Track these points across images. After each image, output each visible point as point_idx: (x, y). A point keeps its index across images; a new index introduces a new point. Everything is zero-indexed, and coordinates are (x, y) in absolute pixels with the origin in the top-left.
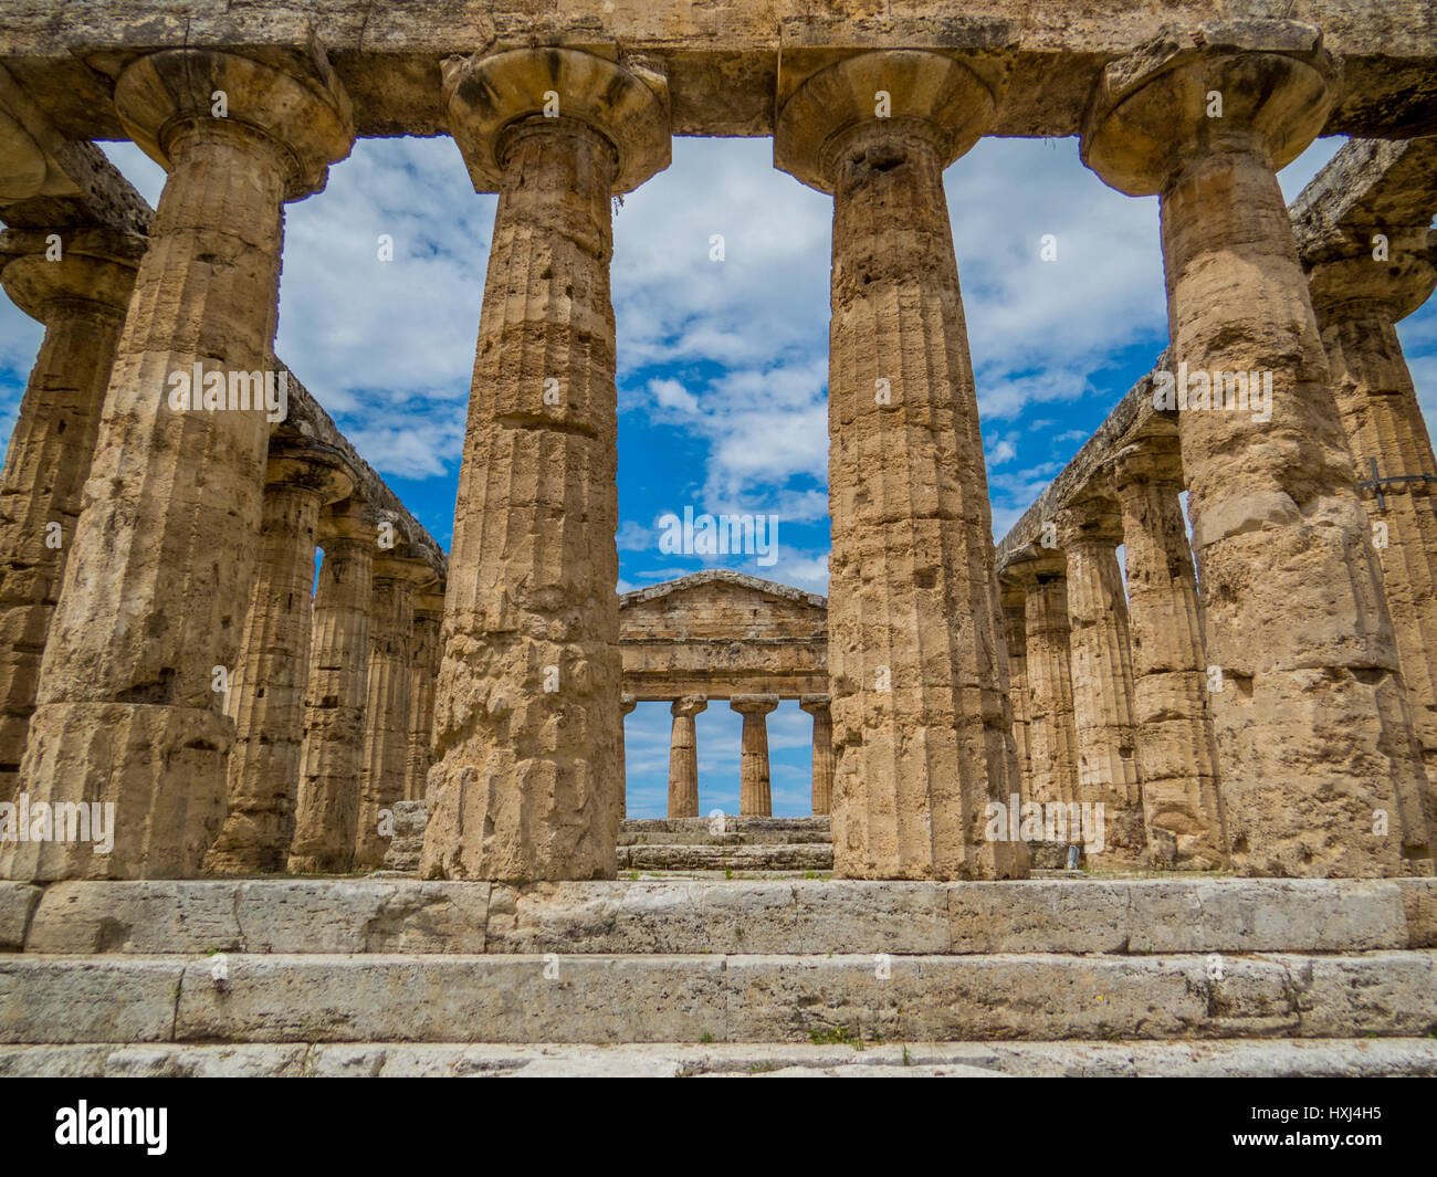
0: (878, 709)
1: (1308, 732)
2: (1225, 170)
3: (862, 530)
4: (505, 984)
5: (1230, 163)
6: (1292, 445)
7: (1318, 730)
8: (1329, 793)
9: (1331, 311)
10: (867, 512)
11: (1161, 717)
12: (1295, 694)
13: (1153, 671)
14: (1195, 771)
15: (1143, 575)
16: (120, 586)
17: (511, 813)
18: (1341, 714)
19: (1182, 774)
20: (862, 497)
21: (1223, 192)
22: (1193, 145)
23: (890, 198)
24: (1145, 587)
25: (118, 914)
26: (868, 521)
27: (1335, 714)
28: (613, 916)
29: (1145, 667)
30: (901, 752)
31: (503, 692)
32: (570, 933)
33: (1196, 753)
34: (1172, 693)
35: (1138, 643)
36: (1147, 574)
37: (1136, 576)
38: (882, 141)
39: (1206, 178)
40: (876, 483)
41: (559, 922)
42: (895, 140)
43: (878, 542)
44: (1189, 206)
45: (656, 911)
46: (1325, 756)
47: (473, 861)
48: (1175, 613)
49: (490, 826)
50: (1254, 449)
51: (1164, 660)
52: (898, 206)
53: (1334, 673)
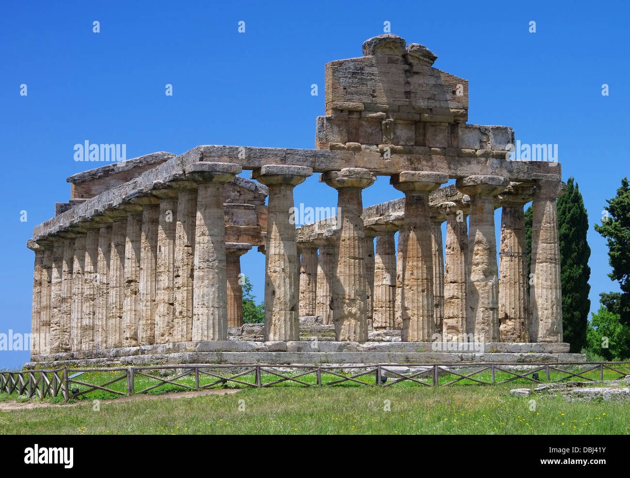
0: (414, 314)
1: (481, 319)
2: (483, 204)
3: (412, 280)
4: (366, 356)
5: (484, 202)
6: (486, 267)
7: (483, 319)
8: (483, 329)
9: (509, 204)
10: (413, 277)
11: (452, 298)
12: (480, 312)
13: (451, 282)
14: (461, 316)
15: (452, 248)
16: (288, 290)
17: (358, 330)
18: (487, 316)
19: (457, 317)
20: (412, 274)
21: (482, 209)
22: (478, 196)
23: (420, 210)
24: (452, 253)
25: (300, 346)
26: (413, 279)
27: (486, 316)
28: (375, 347)
29: (449, 280)
30: (418, 321)
31: (354, 310)
32: (369, 350)
33: (461, 310)
34: (457, 290)
35: (447, 272)
36: (453, 248)
37: (449, 248)
38: (419, 195)
39: (480, 205)
40: (415, 272)
41: (367, 348)
42: (421, 195)
43: (415, 283)
44: (475, 210)
45: (382, 346)
46: (483, 323)
47: (352, 338)
48: (461, 263)
49: (355, 333)
50: (480, 266)
51: (456, 279)
52: (422, 211)
53: (486, 309)
